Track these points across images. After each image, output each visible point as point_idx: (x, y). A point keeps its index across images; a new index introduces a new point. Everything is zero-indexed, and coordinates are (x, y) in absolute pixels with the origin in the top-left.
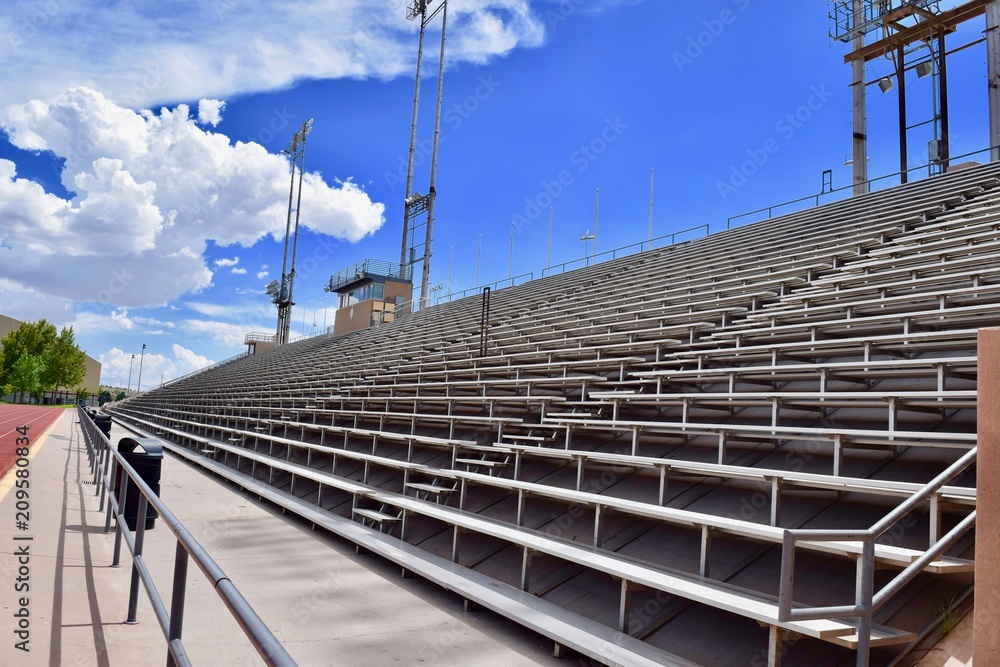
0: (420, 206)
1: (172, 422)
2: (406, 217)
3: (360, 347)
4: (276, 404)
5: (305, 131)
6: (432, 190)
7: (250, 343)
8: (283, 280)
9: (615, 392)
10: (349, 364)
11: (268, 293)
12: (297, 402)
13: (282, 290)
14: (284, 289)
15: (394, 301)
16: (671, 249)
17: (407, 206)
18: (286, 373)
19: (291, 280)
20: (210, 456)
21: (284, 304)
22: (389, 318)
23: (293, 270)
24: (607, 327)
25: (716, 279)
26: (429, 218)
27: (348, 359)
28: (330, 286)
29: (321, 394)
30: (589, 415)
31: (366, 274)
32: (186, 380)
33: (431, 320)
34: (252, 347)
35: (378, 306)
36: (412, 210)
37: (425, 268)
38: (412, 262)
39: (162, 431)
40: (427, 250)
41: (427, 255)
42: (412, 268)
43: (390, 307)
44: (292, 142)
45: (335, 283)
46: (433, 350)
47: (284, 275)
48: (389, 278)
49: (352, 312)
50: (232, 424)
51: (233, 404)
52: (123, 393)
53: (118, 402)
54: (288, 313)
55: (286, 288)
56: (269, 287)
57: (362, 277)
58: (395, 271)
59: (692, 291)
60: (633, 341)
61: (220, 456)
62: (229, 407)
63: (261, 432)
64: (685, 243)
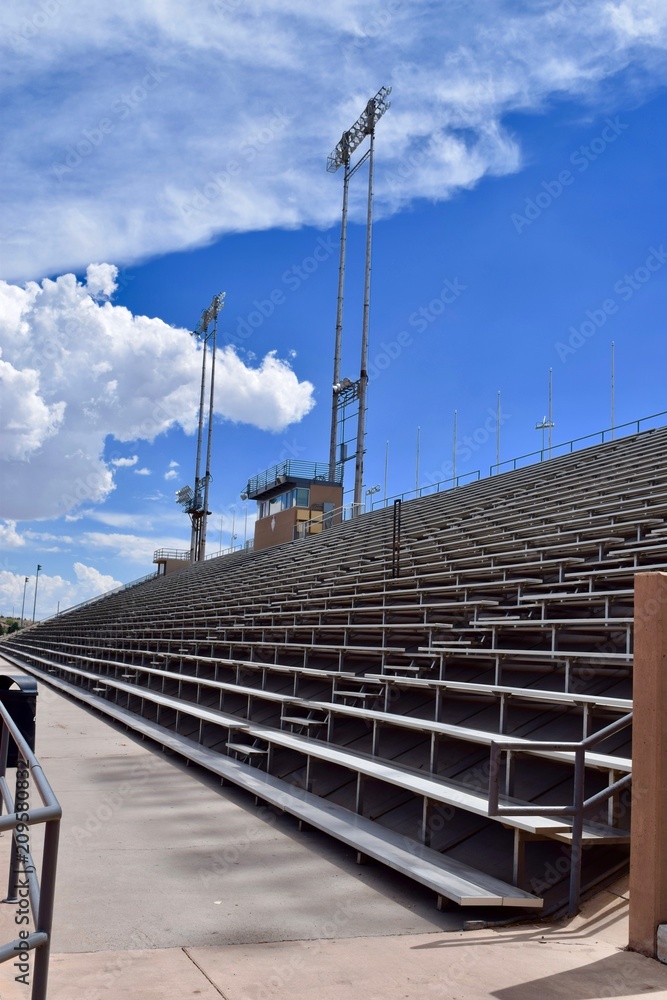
0: (350, 393)
1: (66, 657)
2: (335, 408)
3: (293, 559)
4: (177, 636)
5: (216, 307)
6: (363, 374)
7: (160, 562)
8: (197, 485)
9: (506, 618)
10: (281, 577)
11: (180, 501)
12: (198, 632)
13: (196, 497)
14: (197, 496)
15: (321, 508)
16: (633, 440)
17: (336, 394)
18: (210, 590)
19: (206, 485)
20: (101, 695)
21: (198, 513)
22: (316, 528)
23: (208, 473)
24: (524, 542)
25: (654, 482)
26: (360, 408)
27: (280, 573)
28: (248, 493)
29: (249, 611)
30: (469, 643)
31: (287, 478)
32: (87, 607)
33: (376, 524)
34: (162, 566)
35: (303, 514)
36: (341, 399)
37: (357, 467)
38: (343, 460)
39: (55, 668)
40: (359, 446)
41: (360, 452)
42: (343, 467)
43: (318, 516)
44: (202, 320)
45: (253, 487)
46: (373, 559)
47: (197, 479)
48: (315, 481)
49: (273, 523)
50: (128, 659)
51: (133, 635)
52: (16, 624)
53: (9, 636)
54: (203, 525)
55: (200, 495)
56: (180, 494)
57: (282, 481)
58: (324, 472)
59: (624, 497)
60: (544, 560)
61: (111, 695)
62: (129, 639)
63: (157, 667)
64: (650, 432)
